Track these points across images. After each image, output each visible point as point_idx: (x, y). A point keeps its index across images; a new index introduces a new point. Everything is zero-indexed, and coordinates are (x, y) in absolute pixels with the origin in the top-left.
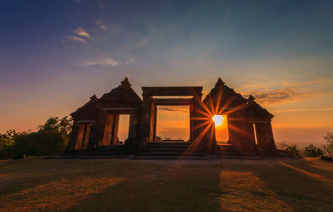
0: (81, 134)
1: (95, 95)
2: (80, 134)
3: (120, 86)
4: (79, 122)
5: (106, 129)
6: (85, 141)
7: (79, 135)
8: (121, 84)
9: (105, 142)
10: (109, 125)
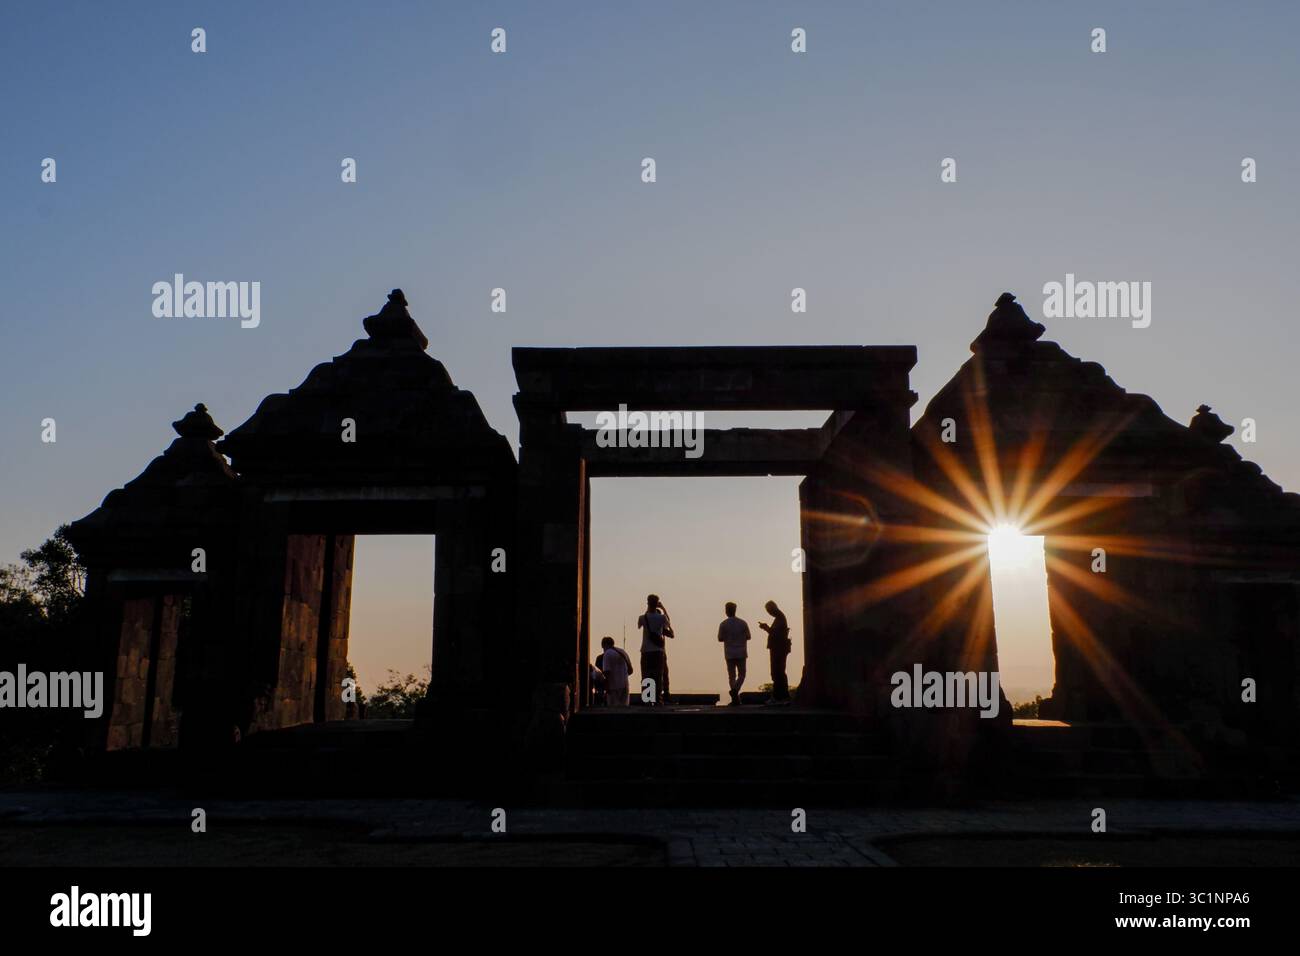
0: (134, 654)
1: (201, 408)
2: (128, 654)
3: (359, 344)
4: (118, 577)
5: (289, 629)
6: (157, 699)
7: (123, 658)
8: (366, 336)
9: (287, 709)
10: (301, 601)
